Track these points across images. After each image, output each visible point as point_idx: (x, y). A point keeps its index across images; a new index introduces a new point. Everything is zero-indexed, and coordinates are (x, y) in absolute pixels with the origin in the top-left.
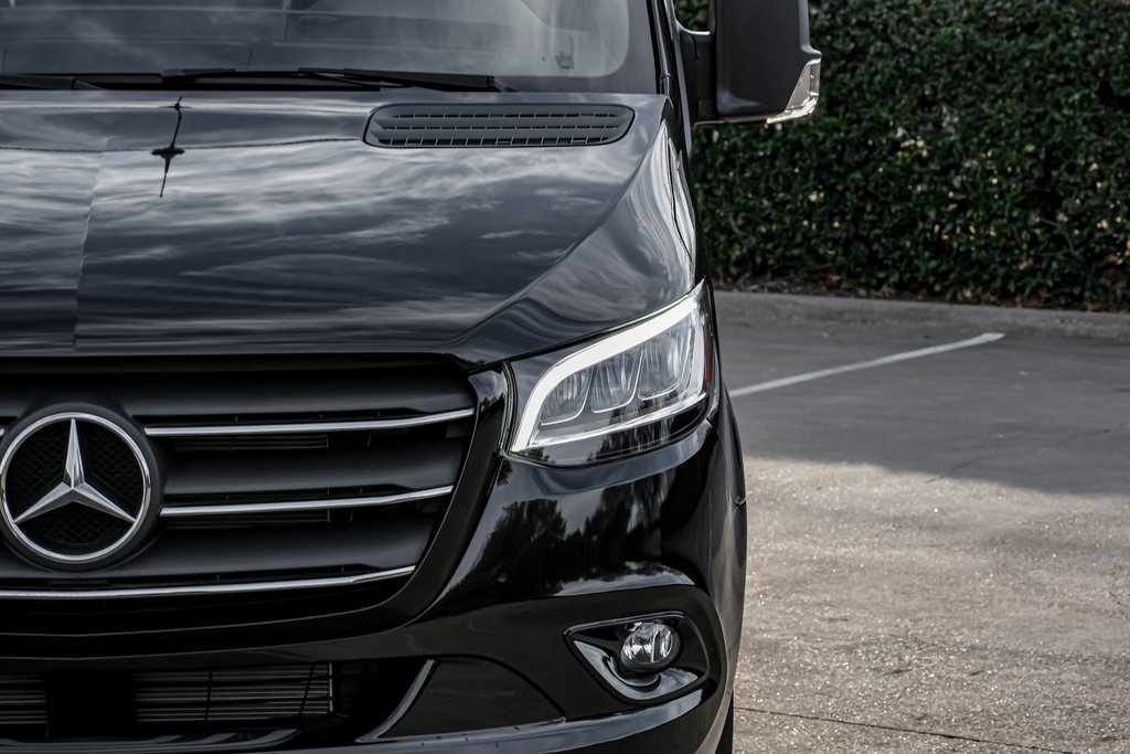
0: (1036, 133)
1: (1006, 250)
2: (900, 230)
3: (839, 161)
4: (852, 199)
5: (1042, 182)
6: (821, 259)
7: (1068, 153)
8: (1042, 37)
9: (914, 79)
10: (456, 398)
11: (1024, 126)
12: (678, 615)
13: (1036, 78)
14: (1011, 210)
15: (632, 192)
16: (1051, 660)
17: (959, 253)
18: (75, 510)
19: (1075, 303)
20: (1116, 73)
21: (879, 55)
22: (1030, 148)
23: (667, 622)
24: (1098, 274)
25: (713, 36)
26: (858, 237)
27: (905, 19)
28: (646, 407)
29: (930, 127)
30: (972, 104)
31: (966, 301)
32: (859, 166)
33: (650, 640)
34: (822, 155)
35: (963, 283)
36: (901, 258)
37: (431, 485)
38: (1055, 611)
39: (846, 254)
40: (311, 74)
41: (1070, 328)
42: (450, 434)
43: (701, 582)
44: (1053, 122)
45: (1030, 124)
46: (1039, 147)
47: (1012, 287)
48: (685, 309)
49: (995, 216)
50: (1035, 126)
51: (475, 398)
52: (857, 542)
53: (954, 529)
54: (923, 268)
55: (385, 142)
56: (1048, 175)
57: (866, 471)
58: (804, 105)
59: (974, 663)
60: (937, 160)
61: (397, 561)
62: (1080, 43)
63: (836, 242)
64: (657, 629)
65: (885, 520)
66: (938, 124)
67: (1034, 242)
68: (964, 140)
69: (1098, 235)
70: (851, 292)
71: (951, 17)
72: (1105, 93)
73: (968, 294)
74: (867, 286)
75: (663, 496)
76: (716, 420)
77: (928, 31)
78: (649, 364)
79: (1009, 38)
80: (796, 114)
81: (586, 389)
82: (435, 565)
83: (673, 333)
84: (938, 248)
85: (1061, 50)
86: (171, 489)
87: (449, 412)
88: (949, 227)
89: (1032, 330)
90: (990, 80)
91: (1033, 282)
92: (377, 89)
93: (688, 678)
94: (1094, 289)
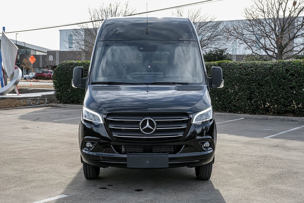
0: (249, 89)
1: (245, 106)
2: (229, 103)
3: (221, 93)
4: (222, 99)
5: (250, 96)
6: (218, 107)
7: (254, 92)
8: (250, 76)
9: (231, 82)
10: (187, 117)
11: (247, 88)
12: (210, 141)
13: (249, 82)
14: (245, 100)
15: (204, 96)
16: (251, 156)
17: (238, 106)
18: (148, 128)
19: (255, 114)
20: (260, 81)
21: (226, 78)
22: (248, 92)
23: (208, 142)
24: (258, 110)
25: (212, 78)
26: (223, 104)
27: (230, 73)
28: (206, 119)
29: (234, 89)
30: (240, 85)
31: (239, 113)
32: (223, 94)
33: (207, 144)
34: (218, 92)
35: (238, 111)
36: (229, 107)
37: (184, 126)
38: (252, 151)
39: (221, 107)
40: (168, 83)
41: (254, 117)
42: (186, 121)
43: (213, 138)
44: (251, 88)
45: (248, 88)
46: (249, 91)
47: (246, 111)
48: (210, 108)
49: (243, 101)
50: (249, 88)
51: (189, 117)
52: (225, 143)
53: (238, 142)
54: (233, 108)
55: (177, 90)
56: (251, 96)
57: (226, 135)
58: (222, 86)
59: (241, 156)
60: (235, 93)
61: (181, 135)
62: (255, 77)
63: (220, 105)
64: (207, 143)
65: (229, 141)
66: (235, 88)
67: (249, 105)
68: (239, 90)
69: (258, 104)
70: (222, 112)
71: (236, 73)
72: (259, 84)
73: (239, 112)
74: (224, 111)
75: (208, 130)
76: (214, 121)
77: (233, 75)
78: (207, 114)
79: (245, 76)
80: (221, 87)
81: (200, 117)
82: (185, 135)
83: (209, 111)
84: (235, 106)
85: (252, 78)
86: (158, 126)
87: (186, 118)
88: (236, 103)
89: (249, 117)
90: (242, 82)
91: (249, 111)
92: (175, 84)
93: (211, 148)
94: (257, 112)
